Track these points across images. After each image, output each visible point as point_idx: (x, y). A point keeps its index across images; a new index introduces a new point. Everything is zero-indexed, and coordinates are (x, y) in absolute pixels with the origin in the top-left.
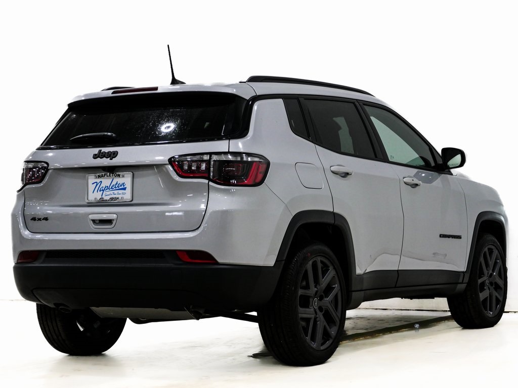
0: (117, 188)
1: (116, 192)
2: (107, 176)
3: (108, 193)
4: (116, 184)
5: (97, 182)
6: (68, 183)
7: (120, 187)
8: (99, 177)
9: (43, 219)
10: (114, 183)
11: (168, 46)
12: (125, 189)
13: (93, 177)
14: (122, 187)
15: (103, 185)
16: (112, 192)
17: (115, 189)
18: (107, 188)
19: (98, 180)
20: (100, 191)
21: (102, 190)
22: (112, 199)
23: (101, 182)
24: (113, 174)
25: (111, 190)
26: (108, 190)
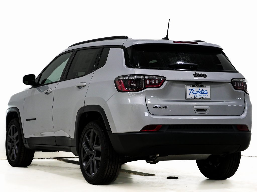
0: (203, 93)
1: (202, 95)
2: (197, 86)
3: (198, 95)
4: (202, 91)
5: (191, 89)
6: (176, 89)
7: (204, 93)
8: (193, 86)
9: (164, 108)
10: (201, 90)
11: (169, 20)
12: (207, 93)
13: (190, 86)
14: (205, 92)
15: (195, 91)
16: (200, 95)
17: (201, 93)
18: (197, 92)
19: (192, 88)
20: (193, 94)
21: (194, 93)
22: (201, 98)
23: (194, 89)
24: (200, 85)
25: (199, 93)
26: (198, 94)
